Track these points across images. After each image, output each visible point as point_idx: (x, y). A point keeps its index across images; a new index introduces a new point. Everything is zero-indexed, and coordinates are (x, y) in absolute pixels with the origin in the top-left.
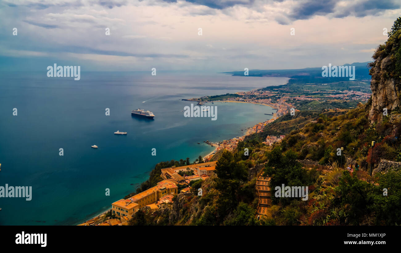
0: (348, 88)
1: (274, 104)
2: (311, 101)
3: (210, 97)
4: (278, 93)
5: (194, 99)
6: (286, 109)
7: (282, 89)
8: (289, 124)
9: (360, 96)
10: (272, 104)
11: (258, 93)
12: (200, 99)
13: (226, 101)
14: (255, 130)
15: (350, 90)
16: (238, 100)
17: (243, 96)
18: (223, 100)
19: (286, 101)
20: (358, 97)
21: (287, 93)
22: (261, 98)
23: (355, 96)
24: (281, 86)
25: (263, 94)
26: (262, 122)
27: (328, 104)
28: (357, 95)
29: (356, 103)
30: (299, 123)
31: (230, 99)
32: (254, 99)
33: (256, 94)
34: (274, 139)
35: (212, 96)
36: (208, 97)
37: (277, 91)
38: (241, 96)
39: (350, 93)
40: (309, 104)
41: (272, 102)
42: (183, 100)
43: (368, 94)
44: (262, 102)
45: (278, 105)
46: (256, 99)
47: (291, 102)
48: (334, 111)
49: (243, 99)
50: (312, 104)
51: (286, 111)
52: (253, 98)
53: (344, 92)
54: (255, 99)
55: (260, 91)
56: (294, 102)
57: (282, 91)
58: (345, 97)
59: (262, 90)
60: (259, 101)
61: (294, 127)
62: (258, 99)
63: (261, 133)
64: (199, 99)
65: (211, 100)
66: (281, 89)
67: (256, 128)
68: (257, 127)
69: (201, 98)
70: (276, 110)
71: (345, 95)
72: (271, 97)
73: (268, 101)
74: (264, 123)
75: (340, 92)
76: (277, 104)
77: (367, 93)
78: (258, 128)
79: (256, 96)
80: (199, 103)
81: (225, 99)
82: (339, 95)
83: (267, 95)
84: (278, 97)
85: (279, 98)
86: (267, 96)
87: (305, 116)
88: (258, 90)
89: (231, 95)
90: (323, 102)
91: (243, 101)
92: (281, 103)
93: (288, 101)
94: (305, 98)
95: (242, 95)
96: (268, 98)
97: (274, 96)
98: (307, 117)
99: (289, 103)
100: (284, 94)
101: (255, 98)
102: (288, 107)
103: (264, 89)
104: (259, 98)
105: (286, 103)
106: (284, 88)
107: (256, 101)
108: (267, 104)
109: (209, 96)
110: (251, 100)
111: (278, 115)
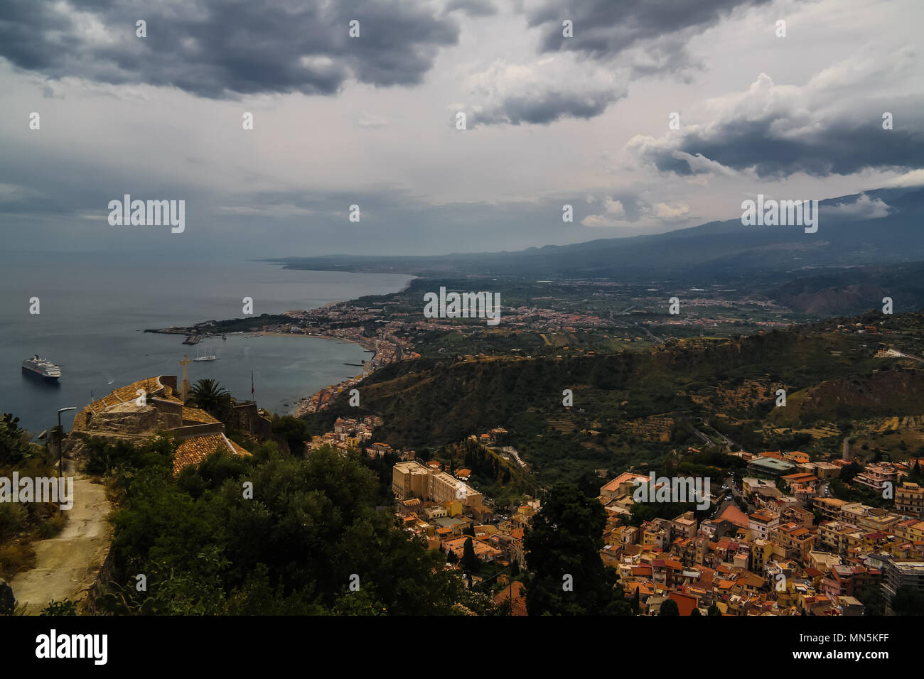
0: (528, 301)
1: (369, 340)
2: (447, 333)
3: (217, 323)
4: (382, 314)
5: (178, 329)
6: (393, 352)
7: (393, 303)
8: (384, 391)
9: (547, 319)
10: (366, 338)
11: (337, 313)
12: (192, 329)
13: (257, 333)
14: (314, 404)
15: (531, 305)
16: (288, 331)
17: (299, 320)
18: (250, 331)
19: (396, 334)
20: (544, 321)
21: (402, 312)
22: (342, 326)
23: (537, 320)
24: (390, 297)
25: (347, 316)
26: (336, 384)
27: (479, 339)
28: (543, 318)
29: (534, 336)
30: (406, 387)
31: (268, 328)
32: (326, 327)
33: (331, 314)
34: (351, 424)
35: (223, 321)
36: (214, 322)
37: (380, 307)
38: (295, 321)
39: (530, 313)
40: (442, 340)
41: (365, 335)
42: (146, 331)
43: (563, 316)
44: (342, 335)
45: (378, 342)
46: (329, 326)
47: (406, 336)
48: (475, 361)
49: (300, 329)
50: (447, 340)
51: (393, 355)
52: (323, 326)
53: (520, 309)
54: (328, 329)
55: (343, 308)
56: (411, 335)
57: (392, 309)
58: (519, 321)
59: (348, 306)
60: (337, 334)
61: (395, 396)
62: (334, 327)
63: (324, 413)
64: (189, 329)
65: (220, 332)
66: (390, 303)
67: (317, 398)
68: (322, 395)
69: (196, 327)
70: (372, 354)
71: (520, 318)
72: (365, 321)
73: (355, 333)
74: (339, 385)
75: (512, 309)
76: (376, 339)
77: (563, 314)
78: (323, 398)
79: (331, 320)
80: (189, 339)
81: (257, 329)
82: (507, 317)
83: (357, 319)
84: (380, 322)
85: (382, 325)
86: (355, 319)
87: (418, 372)
88: (339, 305)
89: (274, 317)
90: (470, 334)
91: (299, 332)
92: (384, 336)
93: (400, 333)
94: (436, 325)
95: (299, 317)
96: (358, 325)
97: (372, 319)
98: (421, 374)
99: (400, 337)
100: (395, 315)
101: (328, 324)
102: (397, 346)
103: (353, 303)
104: (338, 324)
105: (395, 338)
106: (398, 301)
107: (330, 332)
108: (354, 339)
109: (217, 321)
110: (317, 329)
111: (374, 366)
